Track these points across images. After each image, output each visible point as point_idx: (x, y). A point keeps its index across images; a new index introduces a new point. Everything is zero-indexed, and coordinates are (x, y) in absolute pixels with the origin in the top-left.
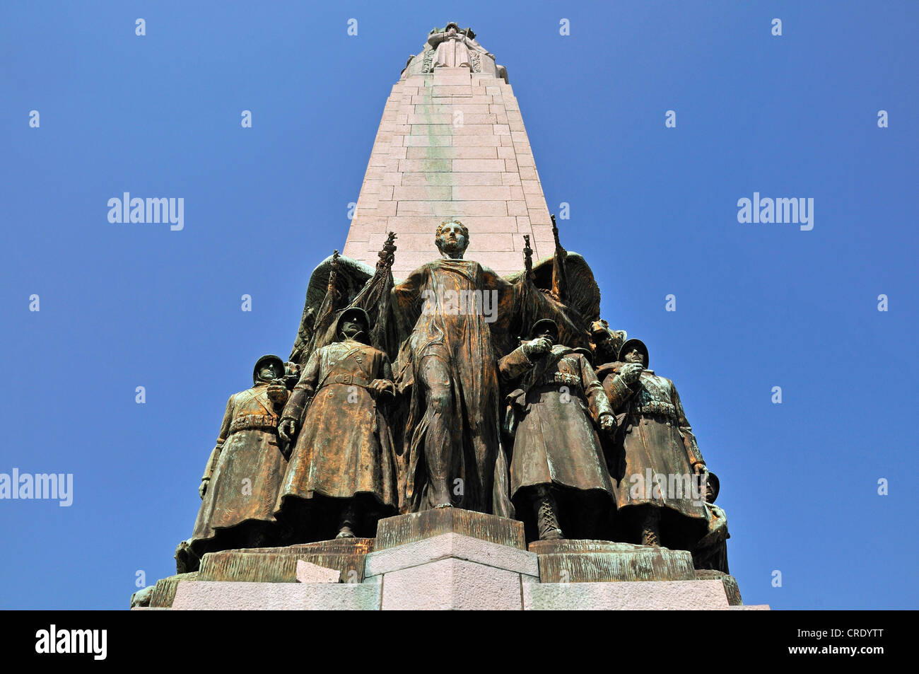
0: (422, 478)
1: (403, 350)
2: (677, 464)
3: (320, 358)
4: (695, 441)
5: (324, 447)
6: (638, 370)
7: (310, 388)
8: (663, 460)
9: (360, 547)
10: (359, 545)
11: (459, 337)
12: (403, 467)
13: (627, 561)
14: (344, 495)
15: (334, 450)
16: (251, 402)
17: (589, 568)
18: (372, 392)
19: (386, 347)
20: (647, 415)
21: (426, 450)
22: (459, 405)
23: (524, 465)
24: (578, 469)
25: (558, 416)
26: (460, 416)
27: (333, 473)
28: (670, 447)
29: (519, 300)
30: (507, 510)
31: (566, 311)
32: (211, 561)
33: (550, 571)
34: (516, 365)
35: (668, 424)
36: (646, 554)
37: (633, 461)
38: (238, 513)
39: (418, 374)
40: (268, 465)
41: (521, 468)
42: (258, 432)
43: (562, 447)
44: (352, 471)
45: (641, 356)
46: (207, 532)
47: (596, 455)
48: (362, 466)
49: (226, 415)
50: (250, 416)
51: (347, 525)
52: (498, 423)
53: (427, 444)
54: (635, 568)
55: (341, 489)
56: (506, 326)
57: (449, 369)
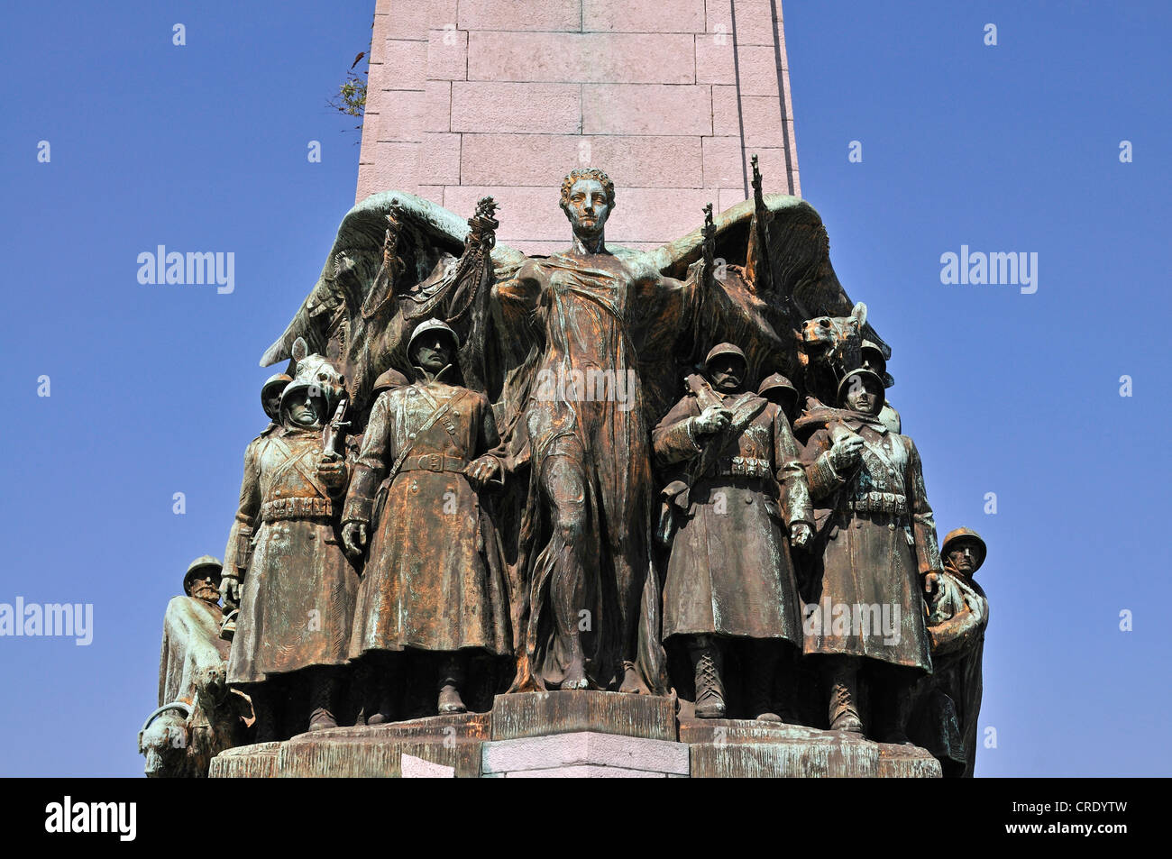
1: (511, 384)
2: (896, 588)
3: (390, 416)
4: (935, 537)
5: (414, 578)
7: (380, 465)
8: (874, 579)
9: (473, 727)
10: (471, 724)
11: (597, 413)
12: (518, 584)
13: (798, 756)
14: (445, 648)
15: (427, 580)
16: (288, 473)
17: (750, 763)
18: (473, 482)
19: (486, 379)
20: (861, 515)
21: (553, 595)
22: (596, 520)
23: (681, 602)
24: (753, 608)
25: (732, 525)
26: (597, 534)
27: (429, 617)
28: (888, 560)
29: (690, 311)
30: (656, 659)
31: (763, 311)
32: (292, 754)
33: (703, 766)
34: (678, 450)
35: (891, 526)
36: (822, 747)
37: (832, 585)
38: (298, 652)
39: (540, 483)
40: (329, 578)
41: (677, 602)
42: (307, 524)
43: (733, 575)
44: (453, 611)
45: (872, 397)
46: (254, 673)
47: (780, 587)
48: (467, 608)
49: (245, 479)
50: (292, 500)
51: (450, 683)
52: (649, 532)
53: (553, 588)
54: (806, 766)
55: (442, 641)
56: (668, 348)
57: (582, 471)
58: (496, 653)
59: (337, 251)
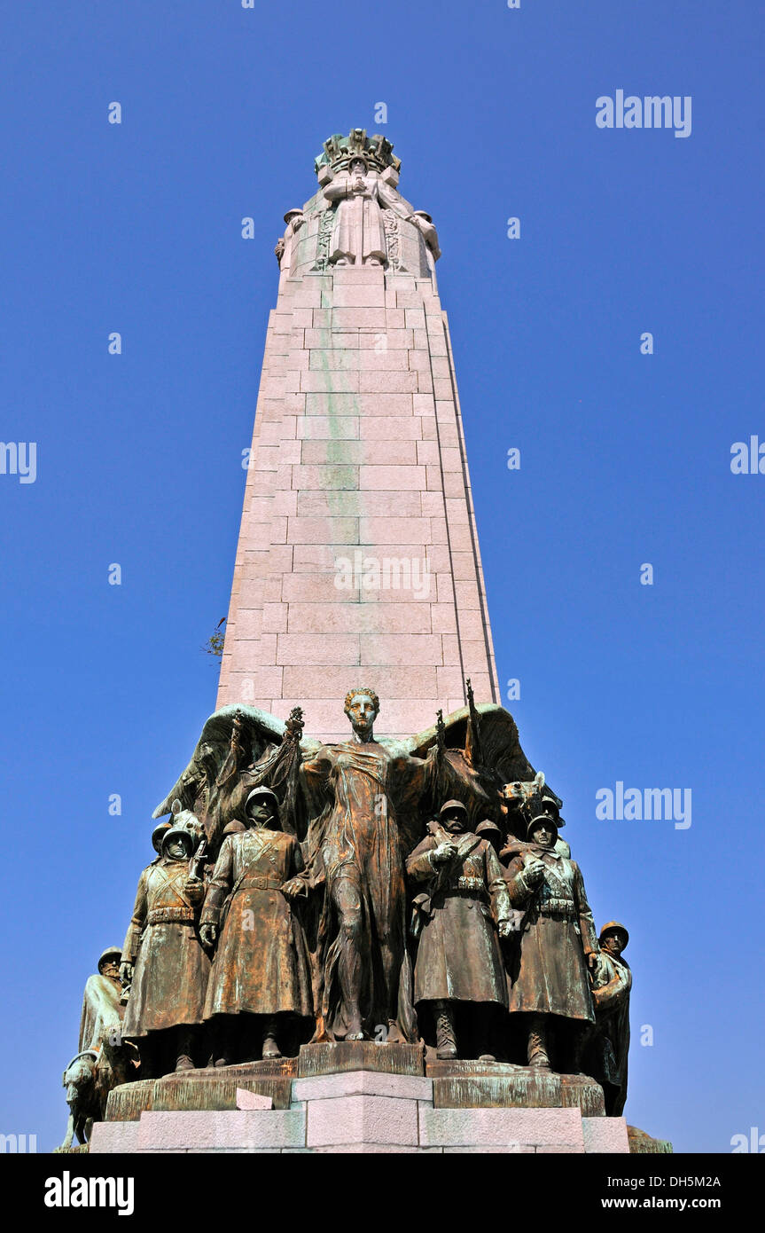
0: (336, 996)
1: (313, 829)
2: (569, 964)
3: (233, 852)
4: (594, 928)
5: (247, 962)
6: (539, 872)
7: (226, 885)
8: (555, 959)
9: (286, 1068)
10: (285, 1066)
11: (369, 848)
12: (317, 966)
13: (506, 1086)
14: (267, 1012)
15: (256, 965)
16: (166, 891)
17: (474, 1091)
18: (287, 896)
19: (296, 826)
20: (545, 914)
21: (339, 973)
22: (368, 922)
23: (426, 977)
24: (474, 981)
25: (459, 923)
26: (369, 931)
27: (256, 990)
28: (563, 946)
29: (429, 779)
30: (410, 1018)
31: (477, 779)
32: (163, 1088)
33: (442, 1094)
34: (423, 873)
35: (565, 922)
36: (522, 1078)
37: (527, 963)
38: (169, 1015)
39: (331, 896)
40: (191, 963)
41: (424, 978)
42: (177, 926)
43: (461, 958)
44: (272, 986)
45: (549, 835)
46: (140, 1030)
47: (492, 966)
48: (282, 983)
49: (138, 895)
50: (167, 909)
51: (270, 1036)
52: (404, 929)
53: (340, 969)
54: (512, 1092)
55: (265, 1007)
56: (415, 804)
57: (359, 888)
58: (301, 1015)
59: (202, 743)
